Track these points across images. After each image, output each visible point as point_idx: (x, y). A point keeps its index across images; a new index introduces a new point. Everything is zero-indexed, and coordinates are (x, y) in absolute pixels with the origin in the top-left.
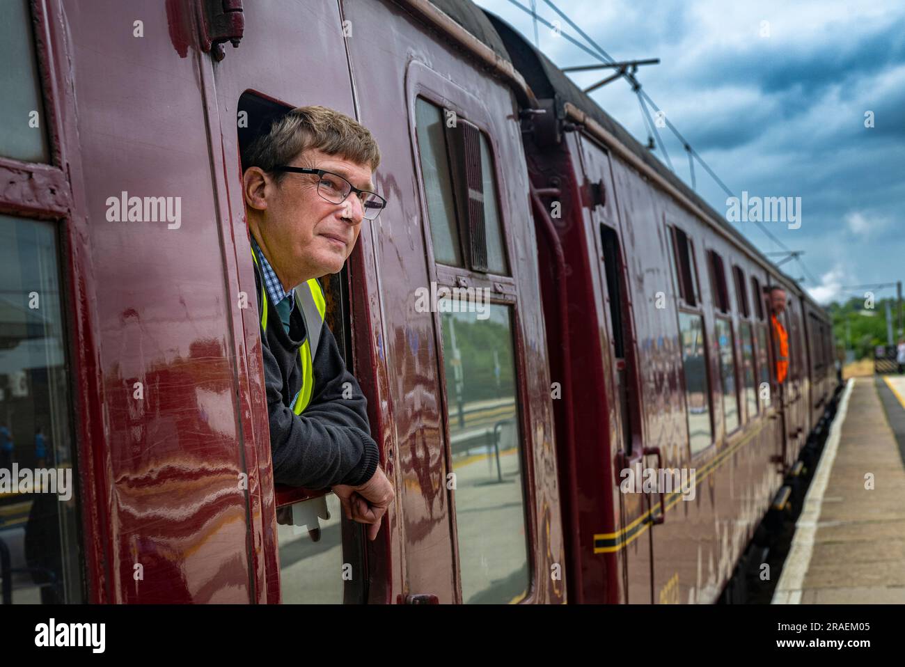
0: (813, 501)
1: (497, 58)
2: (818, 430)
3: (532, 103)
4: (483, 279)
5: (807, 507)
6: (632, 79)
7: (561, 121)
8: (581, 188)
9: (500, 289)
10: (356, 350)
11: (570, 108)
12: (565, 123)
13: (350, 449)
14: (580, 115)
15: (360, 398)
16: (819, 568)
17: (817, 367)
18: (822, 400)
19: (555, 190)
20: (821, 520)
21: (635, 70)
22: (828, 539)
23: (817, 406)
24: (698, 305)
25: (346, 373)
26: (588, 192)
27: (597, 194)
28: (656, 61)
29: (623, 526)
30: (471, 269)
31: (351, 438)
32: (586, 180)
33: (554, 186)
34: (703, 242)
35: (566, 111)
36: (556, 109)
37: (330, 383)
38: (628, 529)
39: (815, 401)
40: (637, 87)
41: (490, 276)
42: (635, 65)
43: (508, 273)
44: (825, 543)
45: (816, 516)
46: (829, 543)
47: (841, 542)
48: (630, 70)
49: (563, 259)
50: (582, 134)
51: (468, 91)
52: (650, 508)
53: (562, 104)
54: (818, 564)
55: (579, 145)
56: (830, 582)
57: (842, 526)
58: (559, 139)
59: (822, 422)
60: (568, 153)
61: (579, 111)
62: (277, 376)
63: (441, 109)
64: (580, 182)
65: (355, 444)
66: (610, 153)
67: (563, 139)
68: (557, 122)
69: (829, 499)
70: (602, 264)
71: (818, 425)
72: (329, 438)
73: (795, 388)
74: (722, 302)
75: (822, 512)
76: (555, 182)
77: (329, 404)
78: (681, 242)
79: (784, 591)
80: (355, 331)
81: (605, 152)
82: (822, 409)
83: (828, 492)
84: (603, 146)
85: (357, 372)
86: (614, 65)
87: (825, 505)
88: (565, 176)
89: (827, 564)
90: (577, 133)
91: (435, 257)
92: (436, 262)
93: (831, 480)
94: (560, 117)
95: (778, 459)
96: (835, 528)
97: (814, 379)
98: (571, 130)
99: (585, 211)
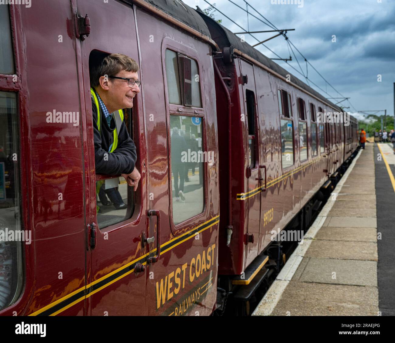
0: (339, 186)
1: (202, 35)
2: (347, 161)
3: (217, 49)
4: (189, 109)
5: (337, 188)
6: (285, 35)
7: (232, 55)
8: (239, 78)
9: (196, 112)
10: (134, 132)
11: (235, 50)
12: (234, 55)
13: (124, 163)
14: (240, 53)
15: (133, 147)
16: (335, 209)
17: (348, 139)
18: (350, 151)
19: (229, 78)
20: (340, 193)
21: (286, 32)
22: (341, 199)
23: (347, 153)
24: (291, 117)
25: (130, 139)
26: (242, 79)
27: (244, 80)
28: (294, 30)
29: (248, 191)
30: (184, 106)
31: (125, 159)
32: (241, 74)
33: (229, 77)
34: (296, 95)
35: (234, 51)
36: (231, 51)
37: (124, 142)
38: (250, 192)
39: (346, 151)
40: (287, 39)
41: (193, 108)
42: (286, 31)
43: (202, 107)
44: (339, 201)
45: (339, 191)
46: (341, 201)
47: (345, 201)
48: (284, 32)
49: (230, 101)
50: (241, 59)
51: (189, 46)
52: (261, 186)
53: (233, 49)
54: (335, 208)
55: (240, 63)
56: (337, 214)
57: (347, 195)
58: (231, 60)
59: (350, 158)
60: (234, 65)
61: (240, 51)
62: (100, 139)
63: (176, 52)
64: (238, 75)
65: (126, 161)
66: (253, 65)
67: (233, 61)
68: (231, 55)
69: (345, 186)
70: (246, 104)
71: (348, 159)
72: (117, 159)
73: (336, 146)
74: (302, 116)
75: (341, 190)
76: (230, 75)
77: (123, 148)
78: (285, 95)
79: (320, 216)
80: (134, 126)
81: (252, 65)
82: (350, 154)
83: (345, 183)
84: (251, 63)
85: (134, 139)
86: (278, 31)
87: (343, 187)
88: (233, 73)
89: (338, 208)
90: (239, 59)
91: (169, 101)
92: (169, 103)
93: (347, 179)
94: (232, 53)
95: (326, 171)
96: (344, 196)
97: (346, 144)
98: (236, 58)
99: (240, 86)
